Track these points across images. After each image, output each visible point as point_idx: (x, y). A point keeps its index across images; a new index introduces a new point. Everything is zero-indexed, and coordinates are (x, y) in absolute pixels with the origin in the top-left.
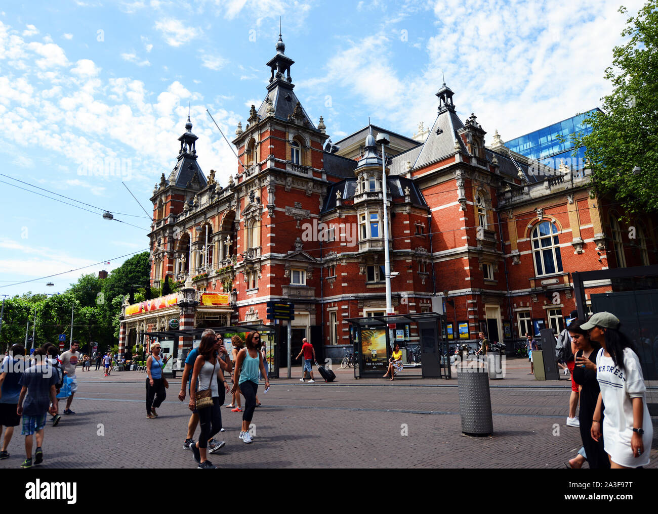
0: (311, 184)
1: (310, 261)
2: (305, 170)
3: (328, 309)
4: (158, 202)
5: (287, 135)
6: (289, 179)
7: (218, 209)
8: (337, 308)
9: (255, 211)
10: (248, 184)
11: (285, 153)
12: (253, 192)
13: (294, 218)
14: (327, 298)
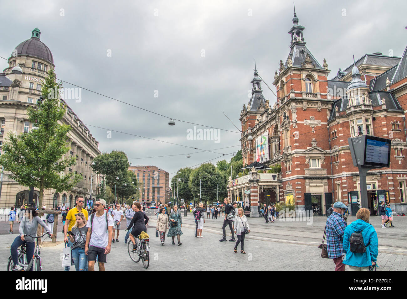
0: (320, 104)
1: (322, 153)
2: (316, 95)
3: (336, 182)
4: (243, 121)
5: (301, 75)
6: (305, 103)
7: (271, 123)
8: (340, 182)
9: (287, 124)
10: (282, 108)
11: (301, 87)
12: (285, 113)
13: (310, 126)
14: (335, 175)
